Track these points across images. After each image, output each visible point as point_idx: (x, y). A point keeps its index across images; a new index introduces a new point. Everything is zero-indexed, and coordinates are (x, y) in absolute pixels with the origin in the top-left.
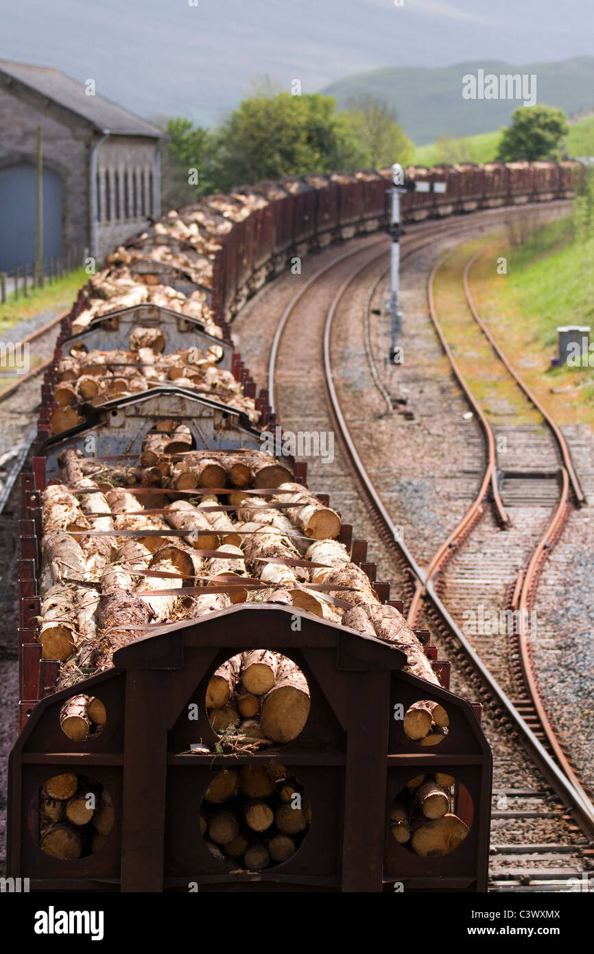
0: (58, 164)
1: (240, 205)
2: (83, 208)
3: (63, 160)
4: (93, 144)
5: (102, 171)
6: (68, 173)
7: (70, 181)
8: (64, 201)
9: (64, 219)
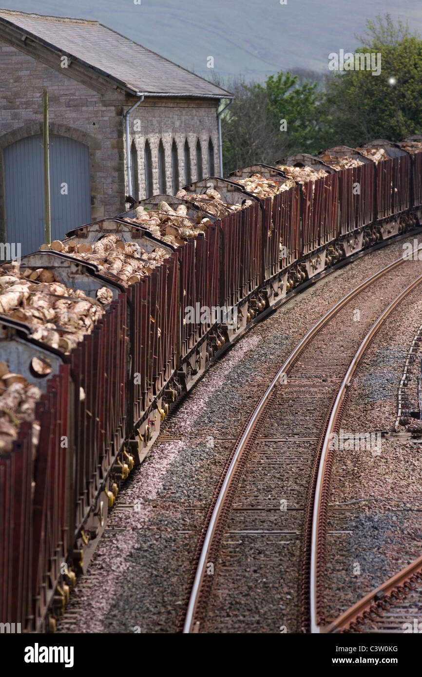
0: (85, 135)
1: (282, 176)
2: (116, 186)
3: (90, 129)
4: (126, 109)
5: (140, 142)
6: (97, 146)
7: (98, 154)
8: (92, 178)
9: (92, 200)
